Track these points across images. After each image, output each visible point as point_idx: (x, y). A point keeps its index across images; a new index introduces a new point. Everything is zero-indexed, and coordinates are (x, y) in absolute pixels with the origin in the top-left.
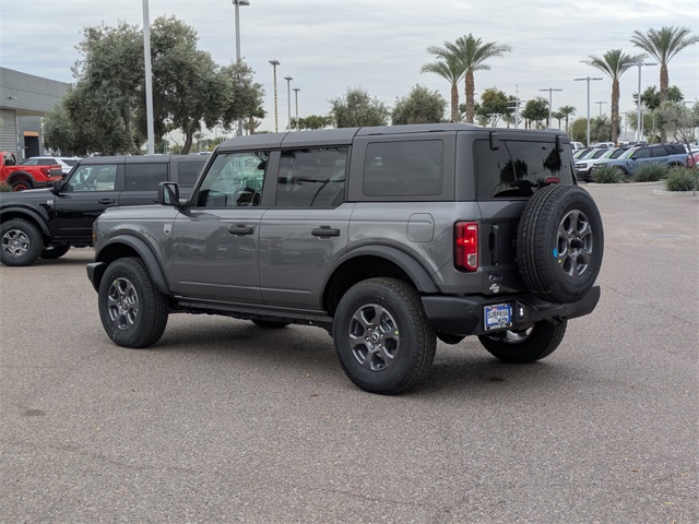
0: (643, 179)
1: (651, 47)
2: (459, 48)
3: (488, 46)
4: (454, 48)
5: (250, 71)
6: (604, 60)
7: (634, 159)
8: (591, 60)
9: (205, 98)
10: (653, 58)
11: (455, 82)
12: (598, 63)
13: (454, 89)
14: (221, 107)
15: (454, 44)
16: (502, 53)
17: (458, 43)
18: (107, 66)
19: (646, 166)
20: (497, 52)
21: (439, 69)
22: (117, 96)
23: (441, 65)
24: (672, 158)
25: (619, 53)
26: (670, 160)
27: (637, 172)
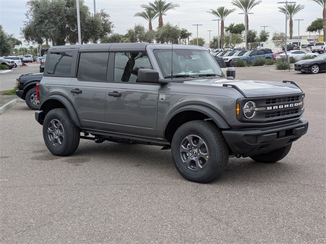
0: (256, 65)
1: (240, 5)
2: (155, 5)
3: (169, 4)
4: (153, 5)
5: (108, 16)
6: (217, 11)
7: (251, 56)
8: (211, 11)
9: (90, 29)
10: (242, 11)
11: (150, 21)
12: (214, 13)
13: (150, 24)
14: (97, 33)
15: (153, 3)
16: (175, 8)
17: (155, 3)
18: (46, 13)
19: (258, 59)
20: (172, 7)
21: (143, 15)
22: (52, 28)
23: (144, 13)
24: (267, 55)
25: (224, 8)
26: (266, 56)
27: (254, 62)
